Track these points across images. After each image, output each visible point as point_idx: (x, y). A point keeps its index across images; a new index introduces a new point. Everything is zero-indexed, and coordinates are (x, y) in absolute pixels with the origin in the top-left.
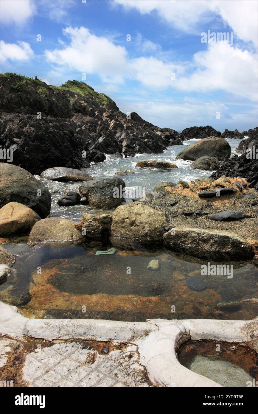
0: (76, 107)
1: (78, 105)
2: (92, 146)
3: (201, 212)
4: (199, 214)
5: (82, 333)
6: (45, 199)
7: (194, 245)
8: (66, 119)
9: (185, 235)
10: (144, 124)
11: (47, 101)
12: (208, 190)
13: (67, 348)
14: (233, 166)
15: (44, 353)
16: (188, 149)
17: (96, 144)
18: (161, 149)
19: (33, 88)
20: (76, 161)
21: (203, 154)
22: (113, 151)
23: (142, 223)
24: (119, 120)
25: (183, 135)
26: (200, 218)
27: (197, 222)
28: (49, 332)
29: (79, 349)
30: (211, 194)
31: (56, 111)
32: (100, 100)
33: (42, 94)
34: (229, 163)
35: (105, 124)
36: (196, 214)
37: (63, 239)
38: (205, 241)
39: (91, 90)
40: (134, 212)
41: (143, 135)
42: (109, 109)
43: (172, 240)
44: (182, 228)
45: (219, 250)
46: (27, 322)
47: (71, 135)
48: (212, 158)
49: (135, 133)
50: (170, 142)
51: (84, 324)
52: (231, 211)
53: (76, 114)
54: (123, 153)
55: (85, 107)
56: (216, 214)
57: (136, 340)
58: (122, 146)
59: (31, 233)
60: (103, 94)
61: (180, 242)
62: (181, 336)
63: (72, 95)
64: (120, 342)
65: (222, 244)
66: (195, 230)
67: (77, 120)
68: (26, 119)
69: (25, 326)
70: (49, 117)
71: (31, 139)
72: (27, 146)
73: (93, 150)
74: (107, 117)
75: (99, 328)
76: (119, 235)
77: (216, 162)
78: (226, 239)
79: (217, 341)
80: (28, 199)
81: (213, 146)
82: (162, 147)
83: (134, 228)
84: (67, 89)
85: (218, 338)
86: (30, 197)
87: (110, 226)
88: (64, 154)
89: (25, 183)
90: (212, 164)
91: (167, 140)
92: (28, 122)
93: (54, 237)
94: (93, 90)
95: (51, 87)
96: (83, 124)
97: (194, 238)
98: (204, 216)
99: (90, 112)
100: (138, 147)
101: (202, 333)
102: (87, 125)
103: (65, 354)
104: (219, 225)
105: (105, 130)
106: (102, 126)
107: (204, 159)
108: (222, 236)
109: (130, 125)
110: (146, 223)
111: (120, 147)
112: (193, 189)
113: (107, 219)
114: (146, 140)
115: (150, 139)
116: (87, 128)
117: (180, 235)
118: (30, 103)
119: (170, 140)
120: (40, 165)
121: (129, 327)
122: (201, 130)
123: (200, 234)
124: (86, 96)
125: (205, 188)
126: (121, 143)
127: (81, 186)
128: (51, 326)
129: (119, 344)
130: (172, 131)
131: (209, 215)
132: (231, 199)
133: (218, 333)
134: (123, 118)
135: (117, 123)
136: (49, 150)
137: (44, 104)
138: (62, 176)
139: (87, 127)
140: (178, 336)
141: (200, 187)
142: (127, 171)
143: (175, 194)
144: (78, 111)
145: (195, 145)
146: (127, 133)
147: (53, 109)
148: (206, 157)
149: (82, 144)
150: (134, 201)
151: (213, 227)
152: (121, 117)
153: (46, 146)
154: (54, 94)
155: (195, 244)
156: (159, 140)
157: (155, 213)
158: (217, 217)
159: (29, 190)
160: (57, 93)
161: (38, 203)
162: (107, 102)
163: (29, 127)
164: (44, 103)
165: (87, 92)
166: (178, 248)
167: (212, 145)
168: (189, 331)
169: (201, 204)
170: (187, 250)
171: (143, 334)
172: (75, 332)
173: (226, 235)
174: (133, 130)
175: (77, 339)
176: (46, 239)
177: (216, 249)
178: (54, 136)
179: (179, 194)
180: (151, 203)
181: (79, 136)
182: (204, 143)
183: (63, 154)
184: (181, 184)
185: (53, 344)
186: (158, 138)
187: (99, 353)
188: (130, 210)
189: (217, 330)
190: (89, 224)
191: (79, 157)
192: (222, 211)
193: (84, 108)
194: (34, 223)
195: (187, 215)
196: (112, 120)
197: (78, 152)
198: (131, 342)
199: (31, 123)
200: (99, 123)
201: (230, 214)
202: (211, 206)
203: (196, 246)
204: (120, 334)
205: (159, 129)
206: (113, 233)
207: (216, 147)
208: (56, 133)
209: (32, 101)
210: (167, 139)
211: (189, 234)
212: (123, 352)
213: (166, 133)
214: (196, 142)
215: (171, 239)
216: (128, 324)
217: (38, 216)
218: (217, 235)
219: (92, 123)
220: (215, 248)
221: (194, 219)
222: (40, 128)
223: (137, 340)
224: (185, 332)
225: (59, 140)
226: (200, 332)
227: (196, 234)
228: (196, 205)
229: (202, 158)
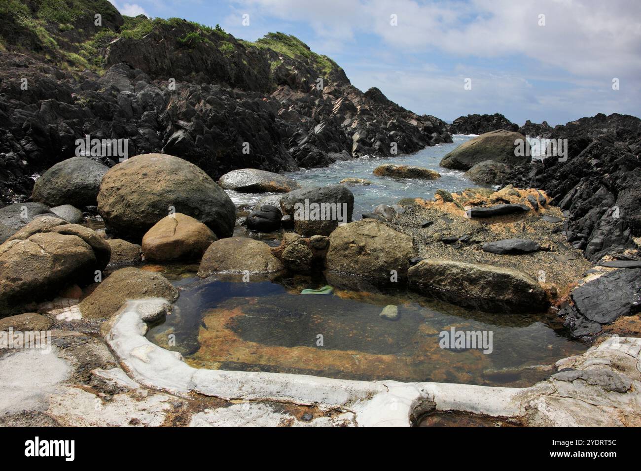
0: (280, 75)
1: (284, 73)
2: (303, 139)
3: (469, 239)
4: (467, 242)
5: (274, 392)
6: (226, 212)
7: (455, 288)
8: (264, 93)
9: (442, 271)
10: (391, 108)
11: (233, 65)
12: (483, 206)
13: (252, 411)
14: (528, 173)
15: (217, 414)
16: (460, 149)
17: (311, 136)
18: (417, 148)
19: (211, 44)
20: (277, 162)
21: (485, 158)
22: (338, 148)
23: (375, 250)
24: (349, 99)
25: (455, 127)
26: (468, 247)
27: (462, 254)
28: (226, 388)
29: (269, 412)
30: (487, 211)
31: (247, 81)
32: (320, 66)
33: (225, 54)
34: (522, 167)
35: (326, 105)
36: (462, 241)
37: (252, 269)
38: (473, 281)
39: (305, 49)
40: (364, 233)
41: (388, 124)
42: (334, 81)
43: (421, 279)
44: (437, 260)
45: (494, 296)
46: (195, 372)
47: (270, 120)
48: (499, 164)
49: (374, 121)
50: (432, 138)
51: (278, 380)
52: (518, 240)
53: (280, 88)
54: (354, 152)
55: (294, 76)
56: (494, 243)
57: (353, 406)
58: (353, 140)
59: (203, 259)
60: (325, 56)
61: (434, 282)
62: (421, 402)
63: (275, 55)
64: (329, 406)
65: (499, 286)
66: (457, 263)
67: (281, 97)
68: (201, 91)
69: (192, 378)
70: (236, 91)
71: (206, 124)
72: (200, 134)
73: (305, 145)
74: (329, 93)
75: (300, 385)
76: (338, 268)
77: (506, 171)
78: (505, 279)
79: (475, 414)
80: (200, 211)
81: (502, 145)
82: (418, 146)
83: (363, 257)
84: (266, 46)
85: (476, 409)
86: (203, 208)
87: (326, 254)
88: (259, 150)
89: (196, 185)
90: (498, 174)
91: (427, 135)
92: (203, 96)
93: (239, 266)
94: (309, 49)
95: (240, 42)
96: (290, 103)
97: (455, 277)
98: (474, 246)
99: (302, 84)
100: (378, 143)
101: (452, 401)
102: (297, 104)
103: (248, 417)
104: (497, 259)
105: (325, 114)
106: (321, 107)
107: (486, 166)
108: (500, 274)
109: (368, 108)
110: (382, 250)
111: (349, 142)
112: (459, 204)
113: (321, 243)
114: (392, 133)
115: (398, 130)
116: (297, 110)
117: (434, 271)
118: (206, 67)
119: (433, 135)
120: (220, 165)
121: (344, 387)
122: (486, 120)
123: (465, 269)
124: (297, 59)
125: (478, 203)
126: (352, 137)
127: (284, 198)
128: (229, 380)
129: (328, 410)
130: (436, 120)
131: (481, 244)
132: (519, 222)
133: (477, 402)
134: (357, 97)
135: (345, 104)
136: (234, 141)
137: (229, 70)
138: (253, 184)
139: (297, 108)
140: (417, 401)
141: (471, 201)
142: (359, 179)
143: (429, 209)
144: (283, 83)
145: (472, 142)
146: (362, 120)
147: (242, 77)
148: (489, 162)
149: (287, 134)
150: (364, 217)
151: (486, 262)
152: (353, 94)
153: (229, 136)
154: (245, 53)
155: (456, 285)
156: (413, 133)
157: (396, 236)
158: (494, 248)
159: (203, 197)
160: (250, 53)
161: (215, 218)
162: (330, 70)
163: (204, 103)
164: (229, 67)
165: (298, 53)
166: (430, 292)
167: (500, 144)
168: (434, 397)
169: (471, 226)
170: (444, 294)
171: (364, 397)
172: (264, 391)
173: (506, 273)
174: (372, 115)
175: (267, 400)
176: (226, 269)
177: (488, 294)
178: (243, 120)
179: (436, 210)
180: (391, 222)
181: (283, 121)
182: (487, 140)
183: (256, 149)
184: (441, 195)
185: (231, 404)
186: (412, 130)
187: (298, 419)
188: (357, 230)
189: (476, 399)
190: (294, 249)
191: (282, 155)
192: (503, 239)
193: (294, 78)
194: (207, 245)
195: (447, 242)
196: (337, 98)
197: (281, 148)
198: (346, 408)
199: (208, 98)
200: (317, 102)
201: (515, 244)
202: (486, 230)
203: (458, 289)
204: (331, 396)
205: (415, 116)
206: (329, 264)
207: (507, 147)
208: (247, 115)
209: (210, 63)
210: (428, 133)
211: (447, 269)
212: (333, 420)
213: (426, 122)
214: (474, 139)
215: (420, 277)
216: (343, 383)
217: (214, 236)
218: (491, 272)
219: (305, 102)
220: (488, 292)
221: (457, 249)
222: (221, 106)
223: (355, 405)
224: (427, 398)
225: (252, 126)
226: (450, 399)
227: (459, 271)
228: (461, 228)
229: (482, 164)
